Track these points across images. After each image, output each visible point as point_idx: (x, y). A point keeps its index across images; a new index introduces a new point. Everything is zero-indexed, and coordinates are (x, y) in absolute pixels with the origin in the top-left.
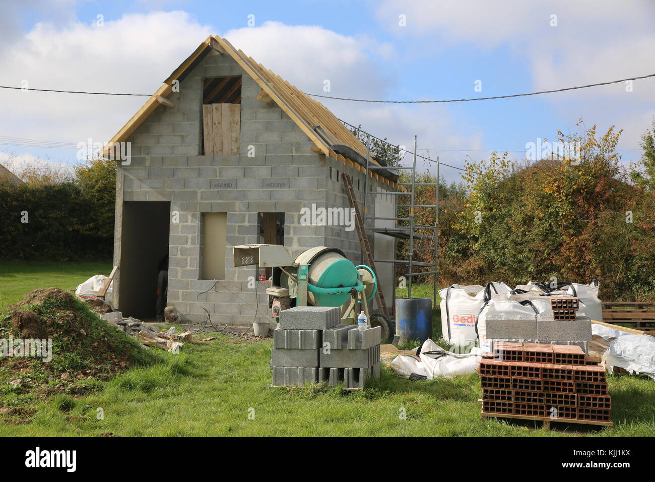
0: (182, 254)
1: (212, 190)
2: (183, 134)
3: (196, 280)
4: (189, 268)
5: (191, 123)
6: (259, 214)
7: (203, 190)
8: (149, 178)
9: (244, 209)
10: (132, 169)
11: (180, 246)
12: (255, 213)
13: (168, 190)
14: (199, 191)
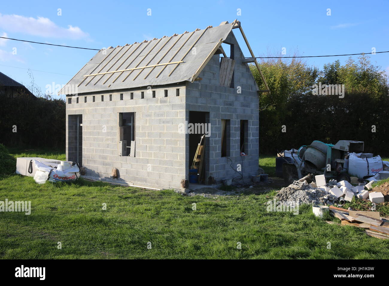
0: (215, 144)
1: (225, 107)
2: (214, 72)
3: (220, 158)
4: (217, 151)
5: (217, 66)
6: (241, 120)
7: (222, 106)
8: (201, 97)
9: (236, 118)
10: (193, 90)
11: (214, 139)
12: (239, 120)
13: (209, 105)
14: (220, 107)
